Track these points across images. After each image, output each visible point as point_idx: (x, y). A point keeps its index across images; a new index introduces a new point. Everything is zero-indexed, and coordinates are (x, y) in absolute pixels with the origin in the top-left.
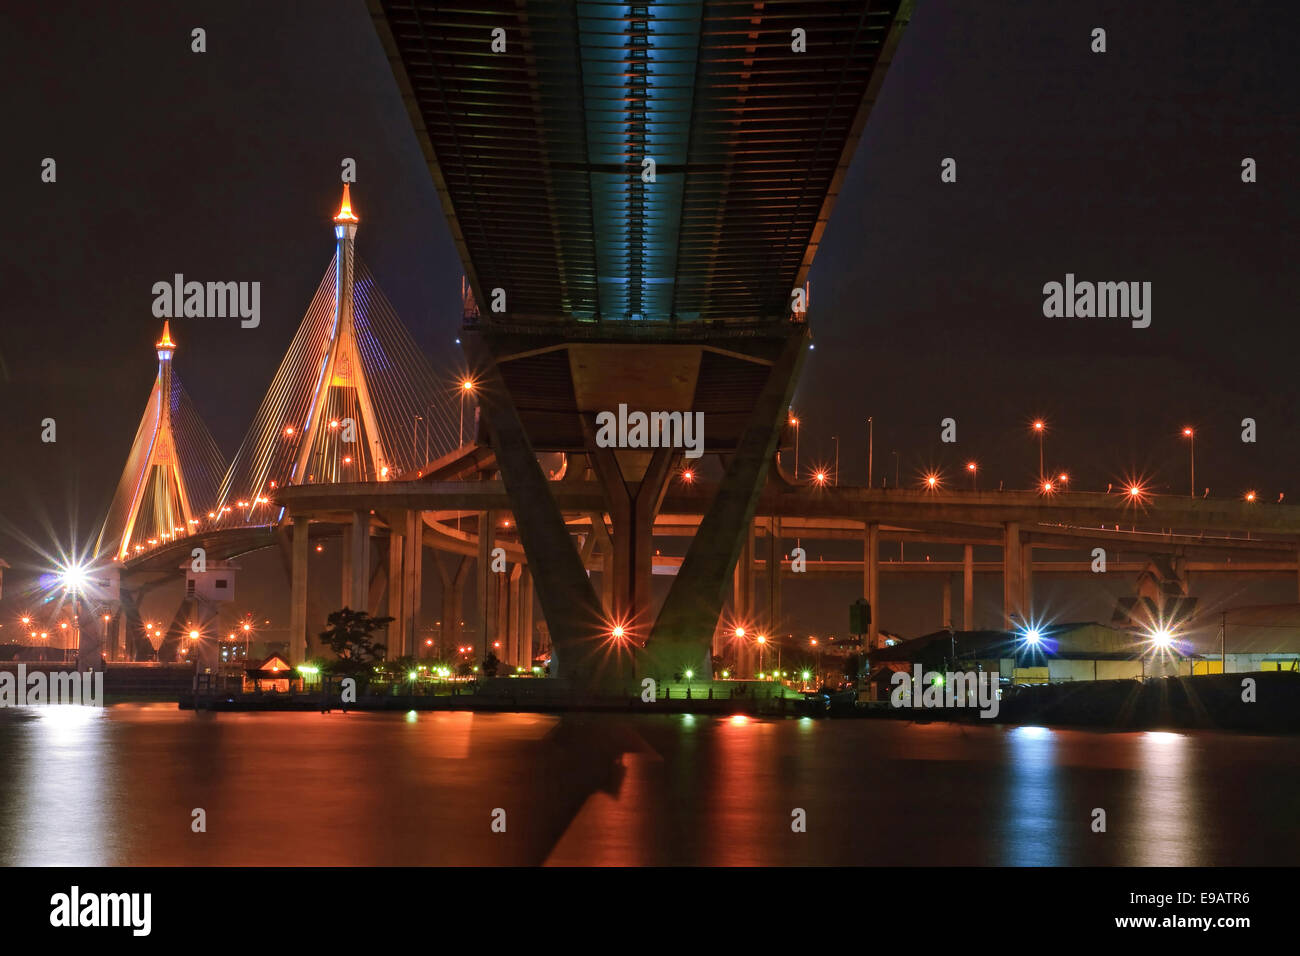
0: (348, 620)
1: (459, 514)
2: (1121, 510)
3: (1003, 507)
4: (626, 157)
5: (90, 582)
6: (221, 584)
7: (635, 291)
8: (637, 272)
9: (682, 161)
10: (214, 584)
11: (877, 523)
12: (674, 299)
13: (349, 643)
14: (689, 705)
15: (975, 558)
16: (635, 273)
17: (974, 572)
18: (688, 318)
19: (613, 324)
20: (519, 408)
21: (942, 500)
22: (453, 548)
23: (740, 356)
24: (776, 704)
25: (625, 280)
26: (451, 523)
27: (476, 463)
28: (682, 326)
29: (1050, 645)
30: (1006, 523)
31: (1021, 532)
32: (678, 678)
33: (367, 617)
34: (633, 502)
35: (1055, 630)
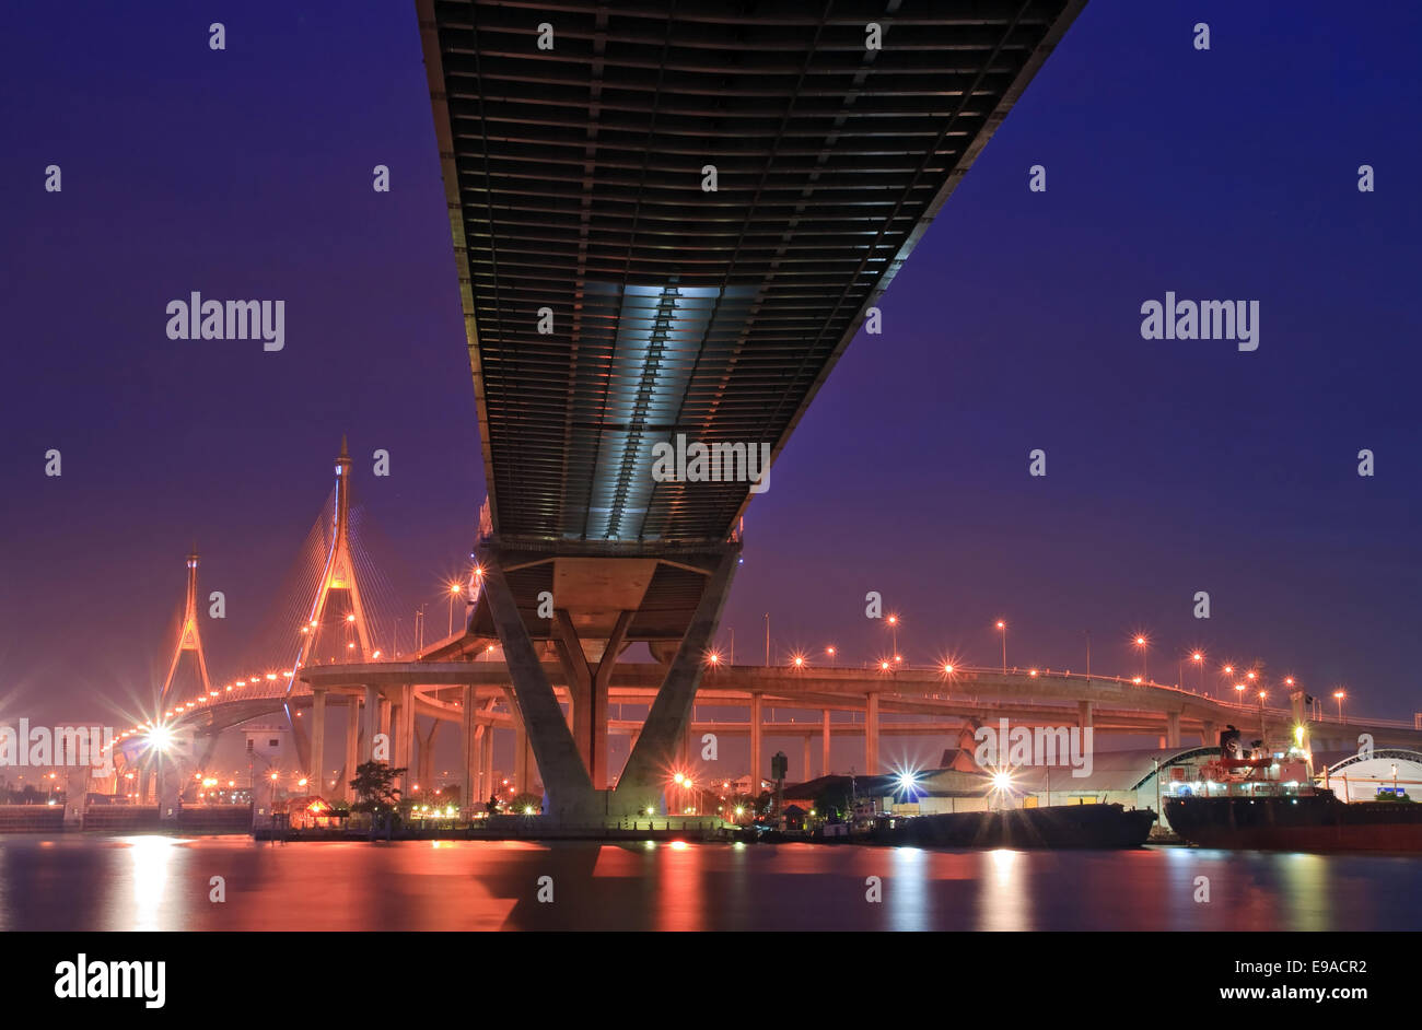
0: (371, 770)
1: (437, 687)
2: (940, 683)
3: (866, 681)
4: (630, 419)
5: (173, 742)
6: (274, 743)
7: (615, 518)
8: (619, 504)
9: (671, 422)
10: (268, 743)
11: (761, 693)
12: (642, 526)
13: (373, 789)
14: (652, 834)
15: (832, 720)
16: (618, 505)
17: (831, 731)
18: (651, 538)
19: (596, 543)
20: (519, 607)
21: (807, 676)
22: (434, 714)
23: (687, 567)
24: (721, 834)
25: (609, 510)
26: (430, 694)
27: (462, 647)
28: (647, 545)
29: (922, 785)
30: (868, 694)
31: (879, 701)
32: (641, 813)
33: (387, 768)
34: (594, 679)
35: (925, 775)
